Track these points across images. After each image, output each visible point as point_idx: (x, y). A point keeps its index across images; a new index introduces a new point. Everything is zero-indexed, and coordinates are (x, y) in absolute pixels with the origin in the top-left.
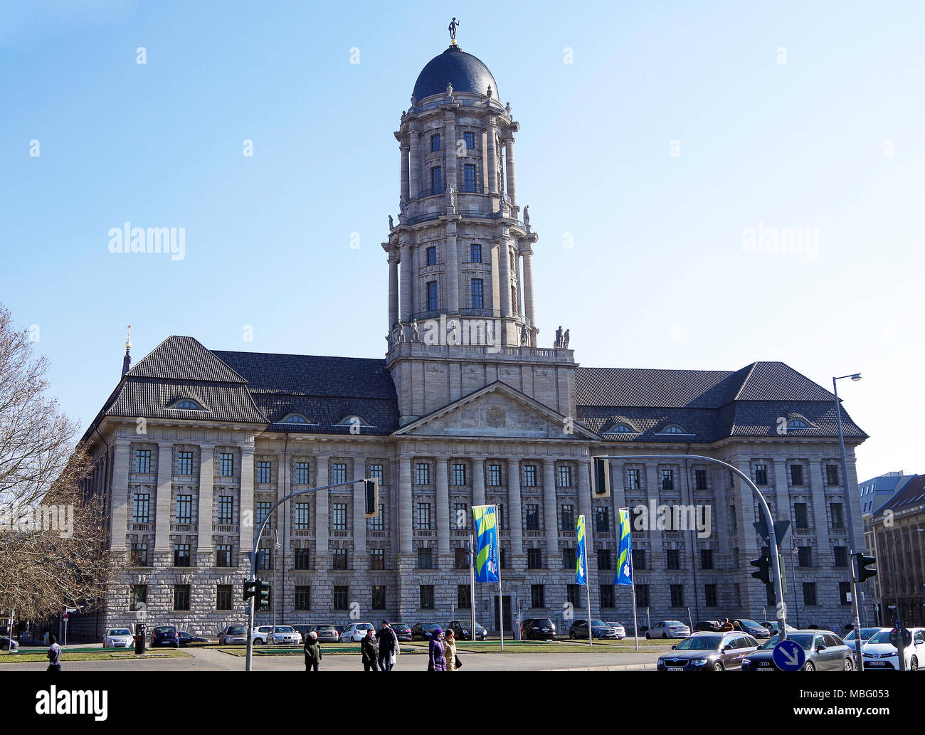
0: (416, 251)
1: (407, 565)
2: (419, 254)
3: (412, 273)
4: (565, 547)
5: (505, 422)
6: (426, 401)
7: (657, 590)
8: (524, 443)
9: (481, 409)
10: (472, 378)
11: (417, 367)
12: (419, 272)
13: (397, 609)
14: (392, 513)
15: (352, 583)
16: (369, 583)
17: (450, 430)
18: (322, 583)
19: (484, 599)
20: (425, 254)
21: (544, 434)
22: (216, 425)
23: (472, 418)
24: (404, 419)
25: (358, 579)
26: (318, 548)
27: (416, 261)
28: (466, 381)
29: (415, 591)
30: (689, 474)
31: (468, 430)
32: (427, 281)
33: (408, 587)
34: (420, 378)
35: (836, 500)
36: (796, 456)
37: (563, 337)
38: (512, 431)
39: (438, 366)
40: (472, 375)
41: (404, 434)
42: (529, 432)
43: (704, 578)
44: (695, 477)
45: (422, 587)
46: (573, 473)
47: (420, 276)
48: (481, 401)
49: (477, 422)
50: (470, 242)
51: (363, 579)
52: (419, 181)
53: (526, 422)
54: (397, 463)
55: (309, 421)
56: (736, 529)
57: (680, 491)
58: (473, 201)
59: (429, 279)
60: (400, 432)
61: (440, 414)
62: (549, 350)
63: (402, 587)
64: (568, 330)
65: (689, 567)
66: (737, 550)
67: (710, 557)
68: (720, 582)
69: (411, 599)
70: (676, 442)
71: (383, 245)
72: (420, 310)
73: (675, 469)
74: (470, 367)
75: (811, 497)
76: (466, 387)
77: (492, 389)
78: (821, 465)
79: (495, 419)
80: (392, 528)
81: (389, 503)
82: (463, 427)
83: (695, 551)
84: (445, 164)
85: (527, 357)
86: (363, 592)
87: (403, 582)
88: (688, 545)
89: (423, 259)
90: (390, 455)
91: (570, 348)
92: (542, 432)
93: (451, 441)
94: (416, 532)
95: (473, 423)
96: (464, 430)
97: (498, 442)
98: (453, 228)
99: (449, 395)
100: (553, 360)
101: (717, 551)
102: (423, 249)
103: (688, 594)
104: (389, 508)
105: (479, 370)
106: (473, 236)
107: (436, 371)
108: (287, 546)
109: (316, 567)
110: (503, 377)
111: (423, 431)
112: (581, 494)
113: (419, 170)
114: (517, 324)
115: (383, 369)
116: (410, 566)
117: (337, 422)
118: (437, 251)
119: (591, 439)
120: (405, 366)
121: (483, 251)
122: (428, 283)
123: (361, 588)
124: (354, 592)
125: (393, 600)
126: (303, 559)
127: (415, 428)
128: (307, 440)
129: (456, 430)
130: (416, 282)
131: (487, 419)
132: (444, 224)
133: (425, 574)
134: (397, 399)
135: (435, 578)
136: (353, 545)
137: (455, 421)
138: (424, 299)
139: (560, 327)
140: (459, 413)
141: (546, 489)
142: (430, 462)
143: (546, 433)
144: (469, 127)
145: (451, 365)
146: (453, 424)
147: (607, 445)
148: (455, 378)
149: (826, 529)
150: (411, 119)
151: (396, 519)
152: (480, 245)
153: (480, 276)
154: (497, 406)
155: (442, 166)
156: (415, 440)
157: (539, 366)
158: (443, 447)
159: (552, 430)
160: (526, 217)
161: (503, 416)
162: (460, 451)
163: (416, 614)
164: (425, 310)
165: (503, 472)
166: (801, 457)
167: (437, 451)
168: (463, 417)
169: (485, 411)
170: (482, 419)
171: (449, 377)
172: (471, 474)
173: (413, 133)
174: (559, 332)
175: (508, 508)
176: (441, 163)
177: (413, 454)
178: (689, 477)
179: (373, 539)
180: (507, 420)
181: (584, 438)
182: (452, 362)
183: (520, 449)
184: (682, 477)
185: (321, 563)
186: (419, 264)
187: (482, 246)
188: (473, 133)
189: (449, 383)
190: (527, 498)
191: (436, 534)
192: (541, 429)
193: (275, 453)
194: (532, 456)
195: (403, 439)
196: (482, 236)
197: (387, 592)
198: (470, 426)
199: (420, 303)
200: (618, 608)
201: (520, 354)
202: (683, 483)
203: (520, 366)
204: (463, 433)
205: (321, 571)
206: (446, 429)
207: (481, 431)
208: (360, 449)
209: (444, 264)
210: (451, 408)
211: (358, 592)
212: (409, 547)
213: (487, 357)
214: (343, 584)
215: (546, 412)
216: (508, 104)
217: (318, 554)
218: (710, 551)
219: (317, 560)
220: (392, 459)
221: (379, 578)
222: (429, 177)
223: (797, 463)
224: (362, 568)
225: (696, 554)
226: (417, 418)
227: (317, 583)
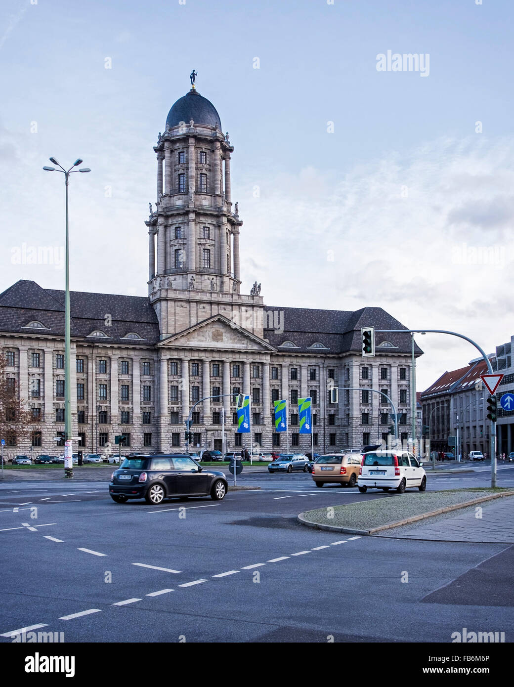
0: (168, 229)
1: (165, 421)
2: (170, 232)
3: (165, 243)
4: (254, 412)
5: (222, 339)
6: (176, 325)
7: (304, 436)
8: (233, 352)
9: (209, 331)
10: (203, 312)
11: (171, 304)
12: (170, 243)
13: (158, 446)
14: (156, 391)
15: (133, 431)
16: (142, 431)
17: (190, 343)
18: (115, 431)
19: (208, 441)
20: (174, 231)
21: (245, 347)
22: (54, 337)
23: (203, 336)
24: (164, 336)
25: (136, 429)
26: (112, 411)
27: (168, 235)
28: (200, 314)
29: (169, 436)
30: (325, 371)
31: (201, 343)
32: (175, 249)
33: (165, 434)
34: (173, 311)
35: (404, 388)
36: (384, 363)
37: (256, 289)
38: (227, 345)
39: (183, 304)
40: (204, 310)
41: (164, 345)
42: (236, 345)
43: (329, 430)
44: (328, 373)
45: (173, 434)
46: (260, 370)
47: (171, 246)
48: (209, 326)
49: (206, 338)
50: (202, 226)
51: (139, 429)
52: (171, 183)
53: (234, 339)
54: (159, 361)
55: (106, 336)
56: (349, 403)
57: (319, 381)
58: (205, 199)
59: (177, 247)
60: (161, 344)
61: (185, 334)
62: (249, 296)
63: (162, 434)
64: (260, 284)
65: (322, 424)
66: (348, 415)
67: (334, 419)
68: (338, 432)
69: (167, 441)
70: (319, 353)
71: (146, 222)
72: (170, 267)
73: (317, 368)
74: (203, 305)
75: (390, 385)
76: (200, 317)
77: (216, 319)
78: (398, 368)
79: (217, 337)
80: (155, 400)
81: (154, 385)
82: (198, 342)
83: (326, 415)
84: (187, 172)
85: (236, 300)
86: (139, 436)
87: (162, 431)
88: (322, 411)
89: (173, 234)
90: (155, 356)
91: (261, 295)
92: (243, 345)
93: (191, 350)
94: (170, 403)
95: (204, 339)
96: (199, 343)
97: (219, 351)
98: (192, 216)
99: (190, 322)
100: (251, 302)
101: (338, 415)
102: (173, 228)
103: (321, 439)
104: (154, 388)
105: (208, 307)
106: (204, 222)
107: (182, 307)
108: (95, 410)
109: (111, 422)
110: (222, 312)
111: (175, 343)
112: (264, 382)
113: (171, 175)
114: (230, 279)
115: (149, 303)
116: (167, 422)
117: (123, 337)
118: (182, 230)
119: (272, 350)
120: (164, 303)
121: (210, 231)
122: (176, 250)
123: (137, 434)
124: (134, 436)
125: (156, 441)
126: (104, 417)
127: (170, 342)
128: (105, 347)
129: (194, 343)
130: (168, 249)
131: (212, 337)
132: (187, 213)
133: (175, 426)
134: (158, 323)
135: (181, 429)
136: (133, 409)
137: (193, 338)
138: (173, 260)
139: (256, 282)
140: (196, 333)
141: (245, 379)
142: (178, 362)
143: (246, 346)
144: (203, 149)
145: (191, 303)
146: (192, 339)
147: (280, 354)
148: (193, 311)
149: (397, 404)
150: (166, 140)
151: (158, 395)
152: (209, 228)
153: (208, 247)
154: (218, 329)
155: (186, 174)
156: (170, 348)
157: (243, 306)
158: (187, 354)
159: (250, 344)
160: (237, 210)
161: (221, 335)
162: (196, 356)
163: (170, 449)
164: (174, 267)
165: (220, 368)
166: (387, 364)
167: (182, 355)
168: (198, 335)
169: (211, 332)
170: (209, 336)
171: (190, 311)
172: (202, 369)
173: (167, 149)
174: (255, 286)
175: (223, 389)
176: (185, 172)
177: (168, 357)
178: (325, 373)
179: (145, 406)
180: (224, 338)
181: (268, 350)
182: (192, 302)
183: (230, 356)
184: (321, 373)
185: (114, 420)
186: (170, 237)
187: (210, 228)
188: (206, 153)
189: (190, 314)
190: (234, 384)
191: (181, 404)
192: (243, 344)
193: (86, 355)
194: (237, 360)
195: (163, 348)
196: (210, 222)
197: (153, 436)
198: (202, 341)
199: (170, 263)
200: (282, 446)
201: (232, 297)
202: (321, 377)
203: (232, 305)
204: (199, 345)
205: (114, 424)
206: (188, 343)
207: (209, 344)
208: (137, 353)
209: (186, 239)
210: (191, 330)
211: (136, 436)
212: (165, 411)
213: (213, 299)
214: (127, 432)
215: (246, 334)
216: (227, 133)
217: (112, 414)
218: (334, 415)
219: (112, 418)
220: (156, 359)
221: (148, 429)
222: (177, 180)
223: (385, 367)
224: (138, 422)
225: (326, 417)
226: (171, 335)
227: (112, 431)
